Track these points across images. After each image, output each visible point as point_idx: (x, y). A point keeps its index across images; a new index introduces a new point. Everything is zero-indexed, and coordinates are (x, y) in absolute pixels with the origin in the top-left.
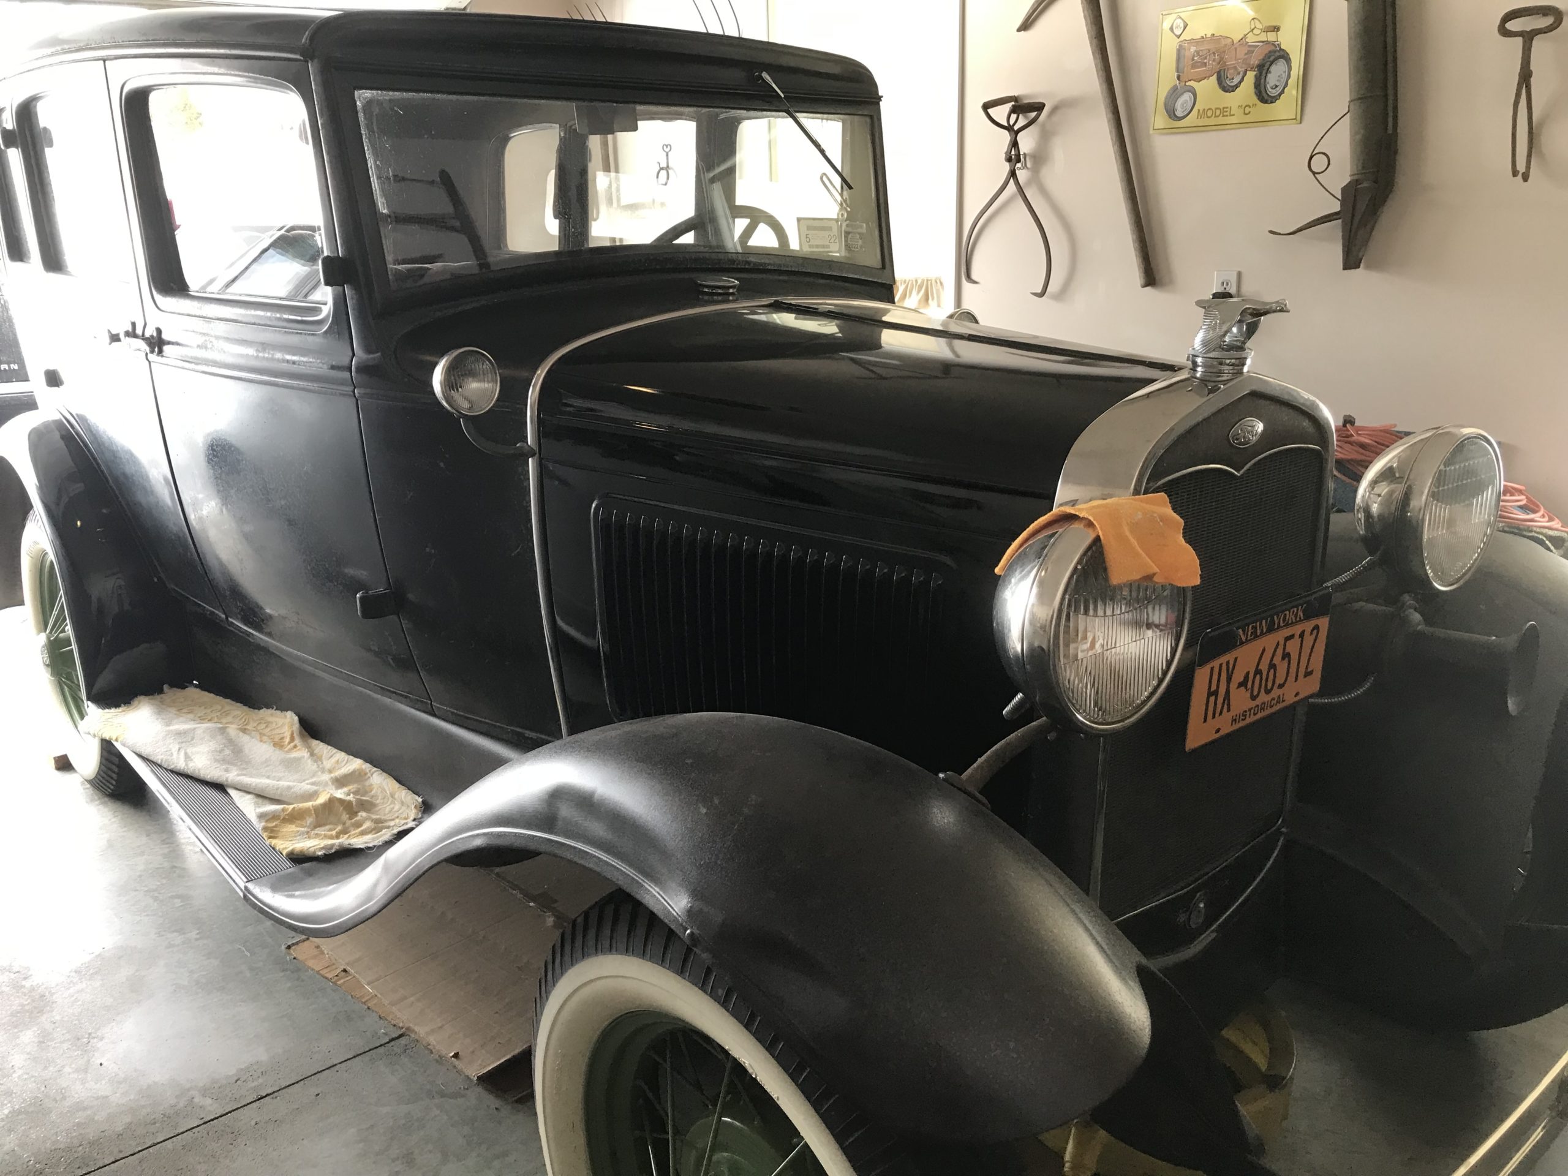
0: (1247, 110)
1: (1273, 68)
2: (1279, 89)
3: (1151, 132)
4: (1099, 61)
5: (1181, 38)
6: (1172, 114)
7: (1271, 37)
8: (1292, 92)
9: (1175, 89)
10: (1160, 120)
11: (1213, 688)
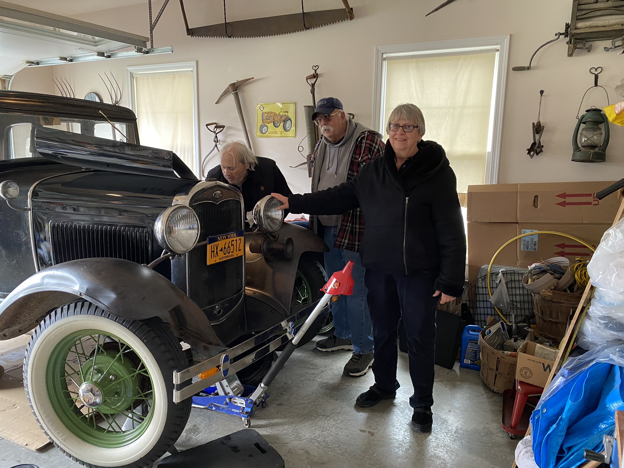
0: (282, 133)
1: (287, 122)
2: (290, 128)
3: (256, 137)
4: (240, 115)
5: (263, 111)
6: (261, 132)
7: (286, 114)
8: (293, 128)
9: (262, 125)
10: (259, 134)
11: (213, 250)
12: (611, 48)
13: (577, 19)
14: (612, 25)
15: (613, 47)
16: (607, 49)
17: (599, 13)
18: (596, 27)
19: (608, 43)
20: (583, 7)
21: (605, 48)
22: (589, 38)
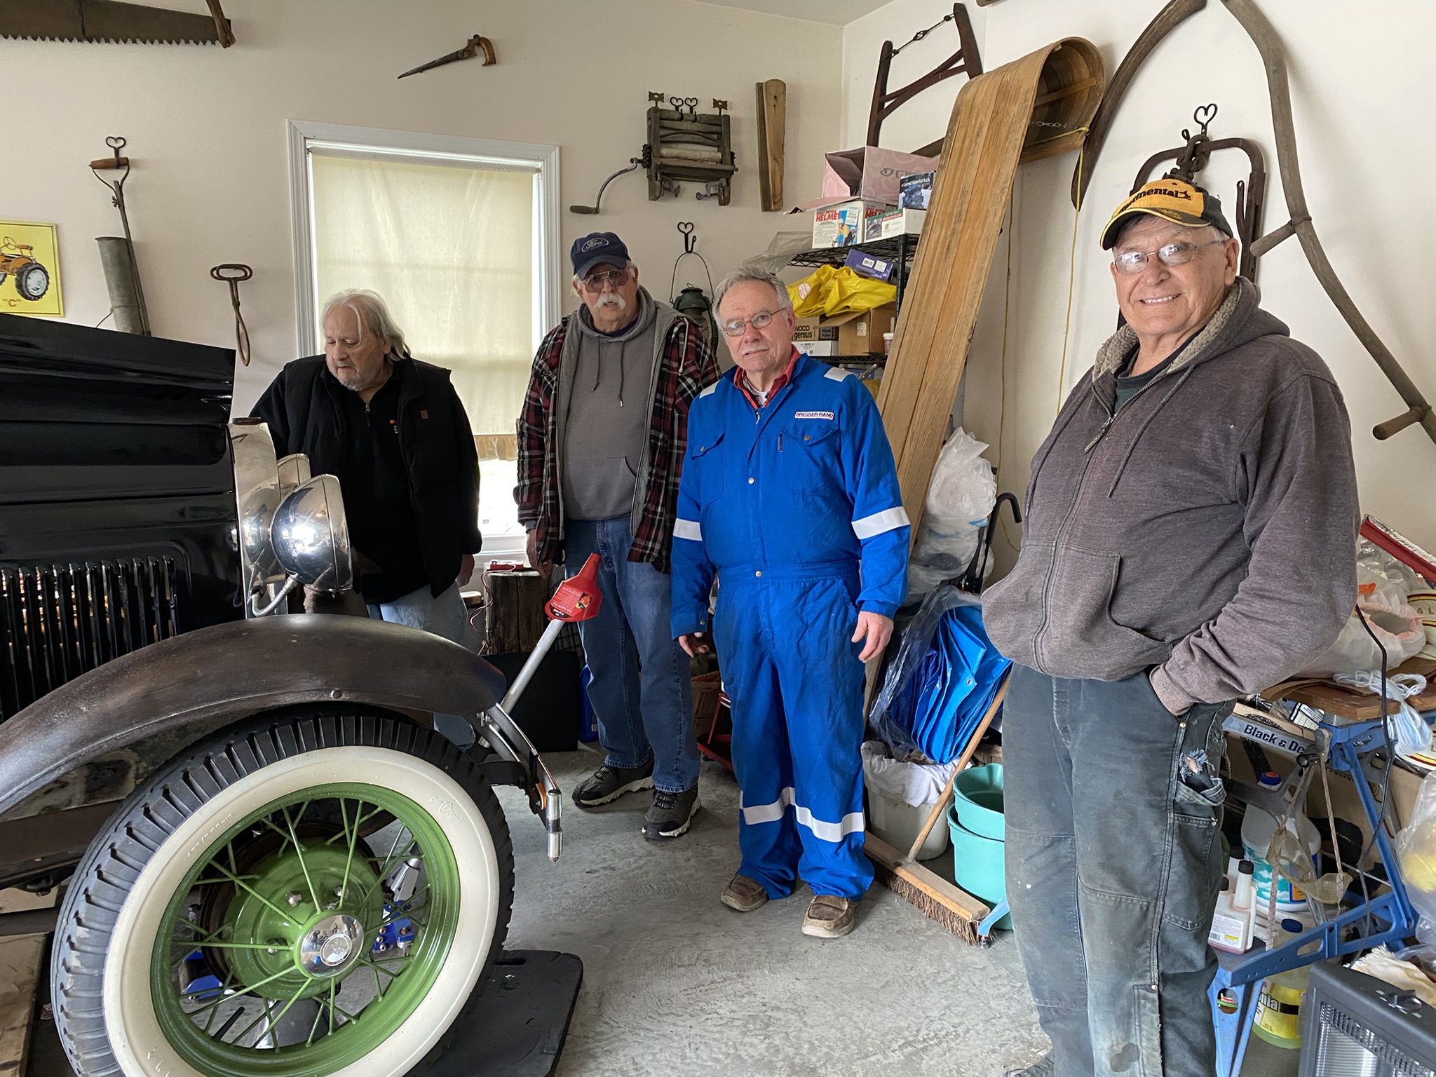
0: (13, 303)
1: (32, 276)
2: (40, 291)
7: (26, 253)
8: (53, 294)
12: (706, 196)
13: (662, 142)
14: (703, 161)
15: (709, 195)
16: (699, 197)
17: (687, 137)
18: (685, 159)
19: (700, 187)
20: (666, 123)
21: (698, 194)
22: (676, 175)
